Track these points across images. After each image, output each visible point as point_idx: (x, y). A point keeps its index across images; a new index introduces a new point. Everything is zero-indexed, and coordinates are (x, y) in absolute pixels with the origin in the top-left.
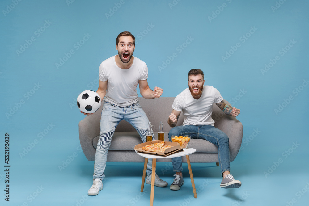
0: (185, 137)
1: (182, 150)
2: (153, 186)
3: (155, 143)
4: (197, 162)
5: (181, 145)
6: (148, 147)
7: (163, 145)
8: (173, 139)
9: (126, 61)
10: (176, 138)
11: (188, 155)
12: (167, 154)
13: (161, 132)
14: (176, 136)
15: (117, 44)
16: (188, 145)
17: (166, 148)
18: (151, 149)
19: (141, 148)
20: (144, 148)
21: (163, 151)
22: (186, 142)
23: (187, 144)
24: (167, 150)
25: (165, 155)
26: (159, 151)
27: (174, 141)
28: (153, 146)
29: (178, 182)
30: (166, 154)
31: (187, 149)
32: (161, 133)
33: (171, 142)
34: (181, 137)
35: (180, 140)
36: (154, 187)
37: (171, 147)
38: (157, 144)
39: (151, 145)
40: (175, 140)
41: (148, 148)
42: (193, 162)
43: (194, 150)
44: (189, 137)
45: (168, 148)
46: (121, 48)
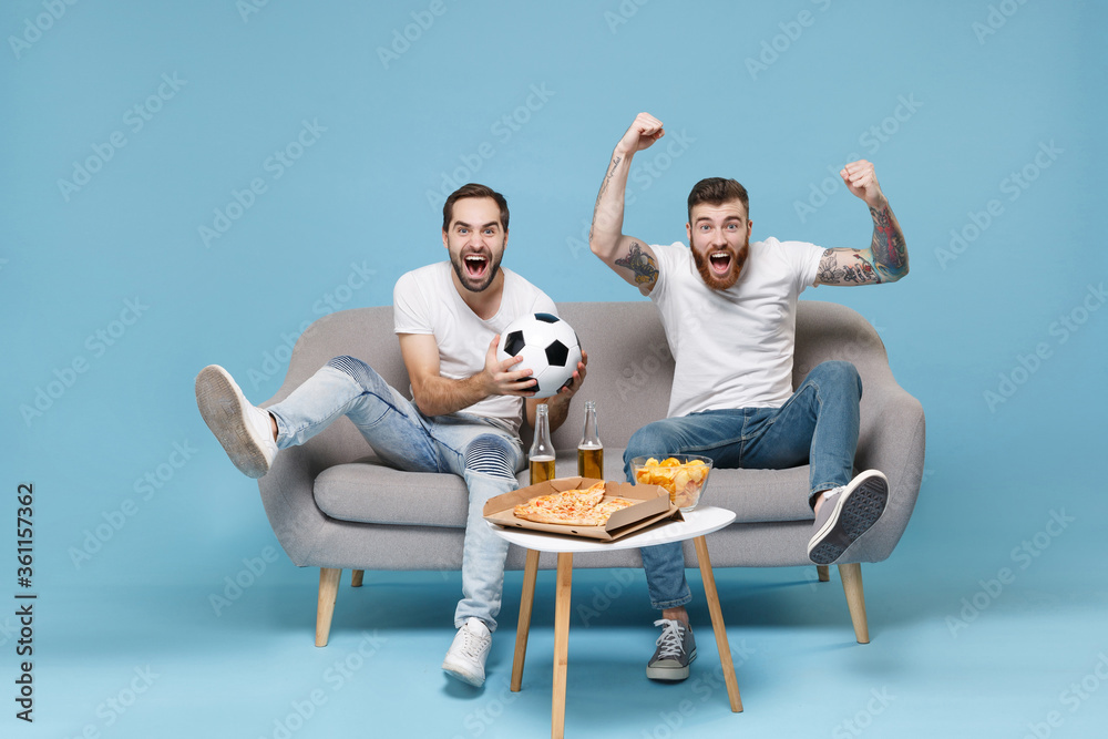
0: (688, 464)
1: (677, 517)
2: (561, 664)
3: (568, 487)
4: (738, 566)
5: (671, 496)
6: (538, 504)
7: (600, 498)
8: (641, 474)
9: (479, 285)
10: (653, 467)
11: (703, 537)
12: (616, 532)
13: (590, 443)
14: (651, 460)
15: (446, 228)
16: (701, 495)
17: (610, 508)
18: (551, 514)
19: (512, 510)
20: (522, 510)
21: (602, 522)
22: (692, 481)
23: (698, 493)
24: (615, 515)
25: (608, 537)
26: (585, 522)
27: (644, 481)
28: (557, 500)
29: (677, 648)
30: (612, 533)
31: (695, 513)
32: (590, 446)
33: (633, 484)
34: (674, 465)
35: (669, 475)
36: (565, 667)
37: (632, 502)
38: (575, 492)
39: (552, 497)
40: (647, 476)
41: (540, 508)
42: (722, 567)
43: (726, 517)
44: (706, 461)
45: (621, 507)
46: (459, 242)
